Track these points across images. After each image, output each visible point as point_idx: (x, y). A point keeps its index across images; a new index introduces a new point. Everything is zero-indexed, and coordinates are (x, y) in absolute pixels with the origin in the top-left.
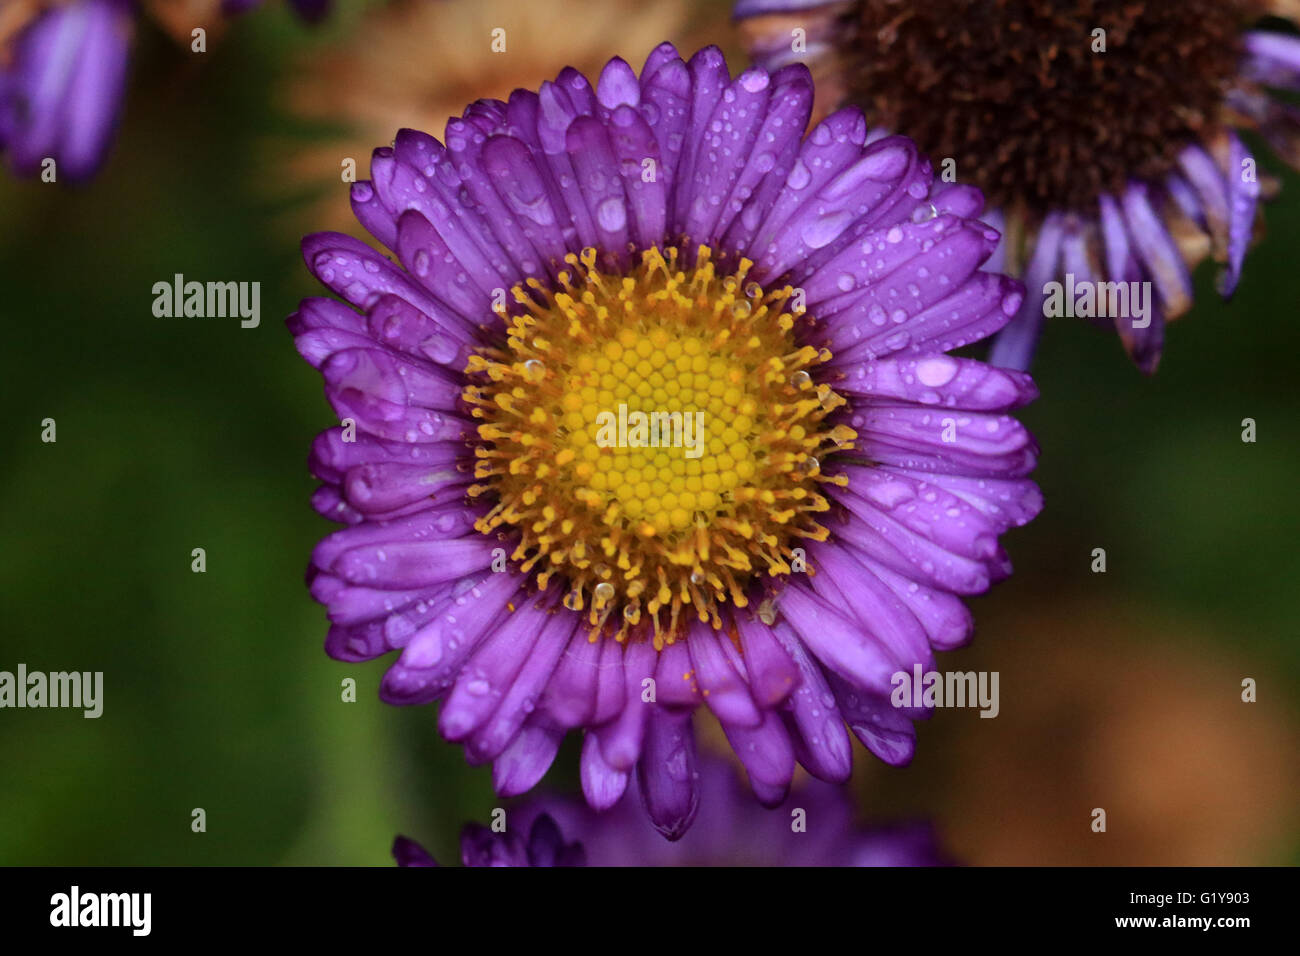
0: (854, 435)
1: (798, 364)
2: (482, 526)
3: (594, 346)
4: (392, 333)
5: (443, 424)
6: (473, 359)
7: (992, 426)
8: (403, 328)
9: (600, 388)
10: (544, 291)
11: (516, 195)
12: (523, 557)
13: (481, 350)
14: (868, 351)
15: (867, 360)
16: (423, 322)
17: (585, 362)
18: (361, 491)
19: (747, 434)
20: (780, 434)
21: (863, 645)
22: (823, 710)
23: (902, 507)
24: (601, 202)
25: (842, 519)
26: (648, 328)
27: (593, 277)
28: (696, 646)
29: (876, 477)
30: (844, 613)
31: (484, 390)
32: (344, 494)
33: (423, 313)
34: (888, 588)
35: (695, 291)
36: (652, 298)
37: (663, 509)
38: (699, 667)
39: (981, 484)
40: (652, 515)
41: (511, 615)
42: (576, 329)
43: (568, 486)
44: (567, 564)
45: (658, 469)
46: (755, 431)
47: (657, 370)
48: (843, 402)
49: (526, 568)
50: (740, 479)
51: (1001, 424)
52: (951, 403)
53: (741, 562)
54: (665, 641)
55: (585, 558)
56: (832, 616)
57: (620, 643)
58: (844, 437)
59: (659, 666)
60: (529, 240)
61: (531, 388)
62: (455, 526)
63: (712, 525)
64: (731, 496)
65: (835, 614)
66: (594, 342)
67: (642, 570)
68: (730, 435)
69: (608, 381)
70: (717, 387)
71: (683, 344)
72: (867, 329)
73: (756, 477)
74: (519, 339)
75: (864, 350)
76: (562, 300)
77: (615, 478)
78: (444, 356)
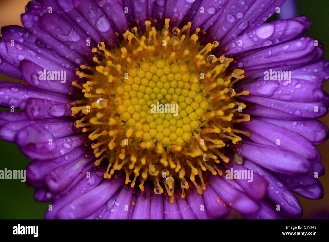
0: (243, 72)
1: (207, 53)
2: (107, 175)
3: (120, 82)
4: (36, 113)
5: (72, 141)
6: (73, 109)
7: (299, 44)
8: (39, 110)
9: (130, 98)
10: (89, 68)
11: (61, 34)
12: (130, 181)
13: (73, 103)
14: (233, 35)
15: (233, 39)
16: (46, 103)
17: (119, 90)
18: (53, 185)
19: (199, 90)
20: (214, 85)
21: (286, 156)
22: (279, 189)
23: (276, 93)
24: (96, 21)
25: (253, 108)
26: (139, 65)
27: (108, 54)
28: (215, 186)
29: (259, 85)
30: (271, 146)
31: (83, 119)
32: (47, 189)
33: (45, 100)
34: (284, 128)
35: (151, 41)
36: (135, 52)
37: (178, 136)
38: (221, 194)
39: (304, 69)
40: (175, 140)
41: (134, 207)
42: (111, 79)
43: (135, 144)
44: (149, 176)
45: (169, 121)
46: (202, 88)
47: (150, 80)
48: (232, 60)
49: (133, 185)
50: (204, 110)
51: (302, 41)
52: (278, 42)
53: (220, 144)
54: (202, 190)
55: (156, 171)
56: (266, 149)
57: (184, 198)
58: (239, 74)
59: (205, 201)
60: (73, 50)
61: (102, 111)
62: (95, 181)
63: (200, 134)
64: (204, 119)
65: (267, 148)
66: (120, 80)
67: (180, 165)
68: (192, 94)
69: (133, 93)
70: (178, 76)
71: (156, 65)
72: (229, 26)
73: (210, 106)
74: (89, 93)
75: (231, 35)
76: (99, 69)
77: (153, 132)
78: (59, 113)
